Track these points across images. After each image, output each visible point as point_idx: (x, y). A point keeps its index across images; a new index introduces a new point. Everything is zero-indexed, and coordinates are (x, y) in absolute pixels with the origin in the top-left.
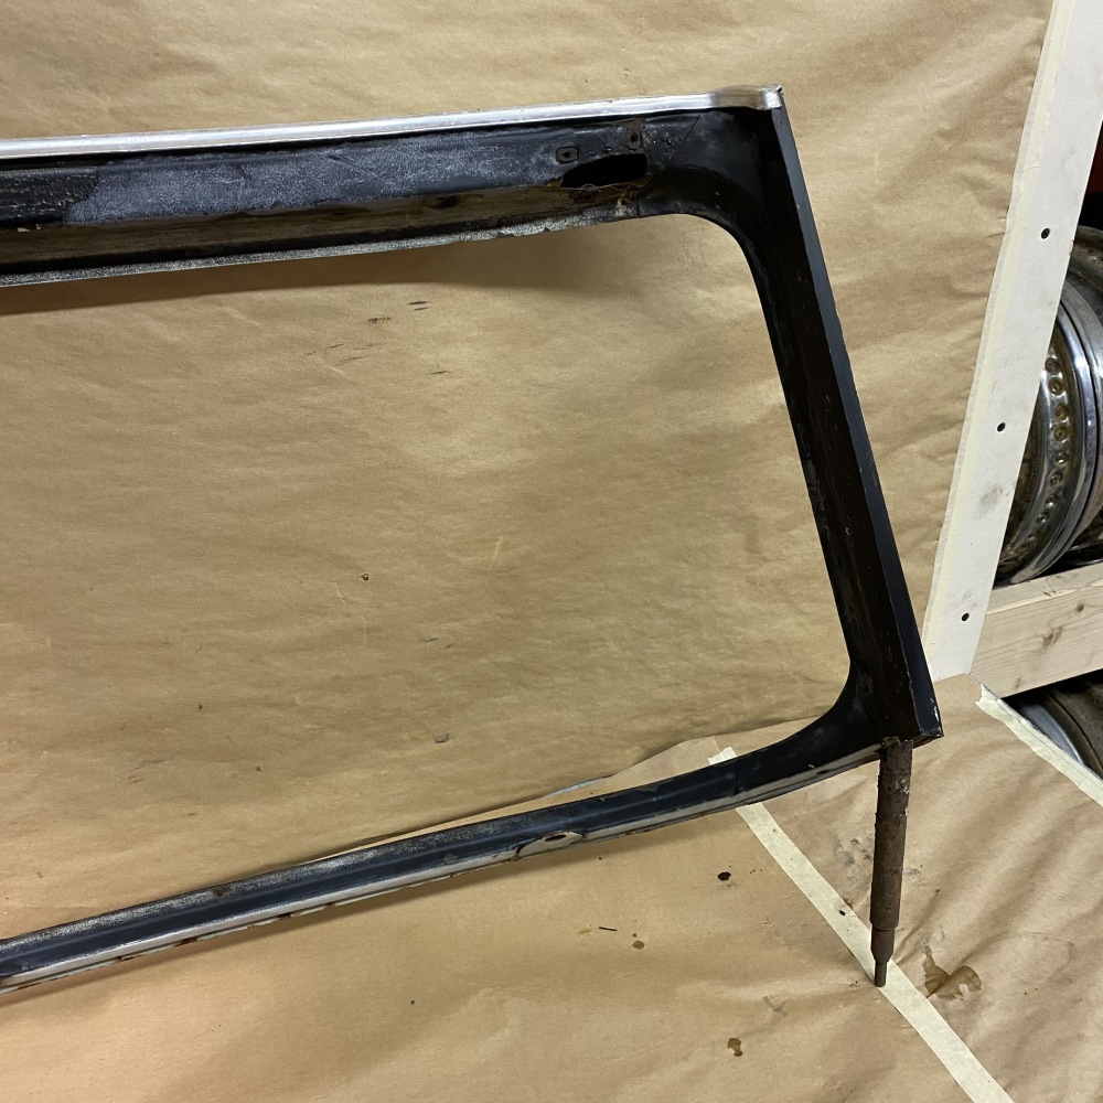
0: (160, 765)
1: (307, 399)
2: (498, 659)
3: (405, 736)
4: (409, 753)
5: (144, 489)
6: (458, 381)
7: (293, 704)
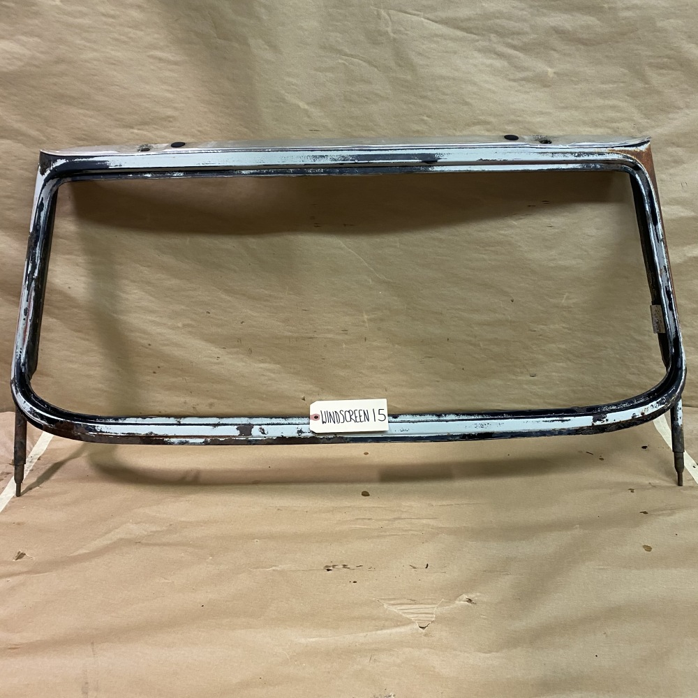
0: (431, 359)
1: (502, 232)
2: (560, 346)
3: (518, 370)
4: (519, 378)
5: (444, 258)
6: (556, 230)
7: (479, 346)
